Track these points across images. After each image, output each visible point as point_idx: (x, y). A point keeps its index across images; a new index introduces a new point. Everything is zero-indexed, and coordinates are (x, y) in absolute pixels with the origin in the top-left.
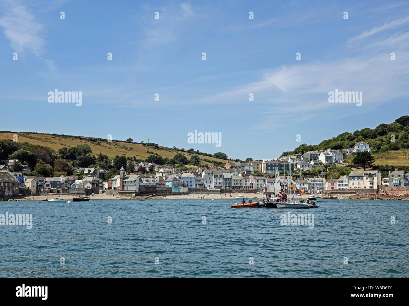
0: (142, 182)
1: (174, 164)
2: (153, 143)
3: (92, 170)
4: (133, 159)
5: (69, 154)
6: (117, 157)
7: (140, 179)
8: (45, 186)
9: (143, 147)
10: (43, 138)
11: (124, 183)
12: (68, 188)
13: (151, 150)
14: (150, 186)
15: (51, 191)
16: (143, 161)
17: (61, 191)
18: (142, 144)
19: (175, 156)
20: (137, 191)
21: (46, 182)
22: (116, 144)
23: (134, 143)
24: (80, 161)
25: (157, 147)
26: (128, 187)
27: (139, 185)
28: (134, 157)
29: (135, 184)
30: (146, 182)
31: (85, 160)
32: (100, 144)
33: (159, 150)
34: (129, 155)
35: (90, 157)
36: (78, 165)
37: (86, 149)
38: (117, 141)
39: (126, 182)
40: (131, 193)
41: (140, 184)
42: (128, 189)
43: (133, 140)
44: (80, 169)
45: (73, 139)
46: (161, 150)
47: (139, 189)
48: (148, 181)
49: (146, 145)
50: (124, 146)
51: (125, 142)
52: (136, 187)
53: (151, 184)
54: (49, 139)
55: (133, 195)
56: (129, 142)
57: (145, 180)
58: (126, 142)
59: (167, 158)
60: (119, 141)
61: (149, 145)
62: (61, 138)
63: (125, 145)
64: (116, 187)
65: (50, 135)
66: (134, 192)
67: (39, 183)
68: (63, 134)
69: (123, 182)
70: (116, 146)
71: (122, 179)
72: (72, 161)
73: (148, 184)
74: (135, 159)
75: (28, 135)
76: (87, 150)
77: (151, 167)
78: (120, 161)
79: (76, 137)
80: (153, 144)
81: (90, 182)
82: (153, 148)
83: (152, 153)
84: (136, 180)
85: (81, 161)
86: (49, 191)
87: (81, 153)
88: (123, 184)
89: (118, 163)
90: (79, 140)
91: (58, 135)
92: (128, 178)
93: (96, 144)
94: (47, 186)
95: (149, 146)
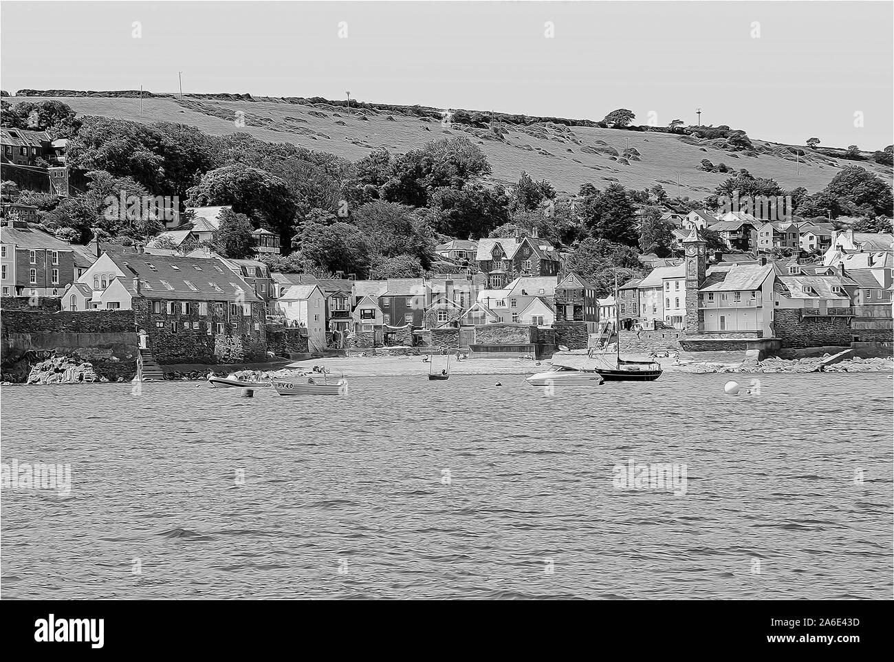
0: (789, 296)
1: (834, 216)
2: (723, 127)
3: (511, 247)
4: (654, 198)
5: (396, 181)
6: (589, 190)
7: (776, 280)
8: (356, 315)
9: (680, 142)
10: (278, 117)
11: (706, 297)
12: (455, 324)
13: (718, 156)
14: (824, 313)
15: (386, 337)
16: (695, 206)
17: (426, 339)
18: (677, 130)
19: (835, 182)
20: (768, 334)
21: (358, 299)
22: (565, 134)
23: (640, 129)
24: (443, 209)
25: (741, 142)
26: (723, 318)
27: (775, 310)
28: (658, 190)
29: (755, 304)
30: (805, 296)
31: (465, 205)
32: (502, 137)
33: (750, 155)
34: (633, 180)
35: (486, 194)
36: (439, 230)
37: (465, 160)
38: (567, 122)
39: (711, 294)
40: (740, 346)
41: (777, 304)
42: (723, 327)
43: (633, 116)
44: (451, 243)
45: (391, 119)
46: (761, 155)
47: (775, 325)
48: (813, 291)
49: (693, 136)
50: (598, 142)
51: (603, 125)
52: (761, 319)
53: (830, 305)
54: (299, 120)
55: (749, 352)
56: (615, 127)
57: (800, 286)
58: (605, 126)
59: (801, 191)
60: (574, 123)
61: (706, 134)
62: (344, 117)
63: (603, 139)
64: (659, 317)
65: (300, 101)
66: (755, 338)
67: (334, 305)
68: (351, 98)
69: (701, 296)
70: (569, 144)
71: (695, 284)
72: (411, 210)
73: (816, 305)
74: (662, 196)
75: (215, 106)
76: (468, 162)
77: (739, 230)
78: (607, 209)
79: (402, 110)
80: (723, 132)
81: (542, 299)
82: (725, 147)
83: (724, 169)
84: (760, 289)
85: (451, 210)
86: (380, 335)
87: (444, 175)
88: (700, 305)
89: (598, 217)
90: (415, 121)
91: (332, 103)
92: (723, 280)
93: (485, 137)
94: (364, 316)
95: (705, 140)
